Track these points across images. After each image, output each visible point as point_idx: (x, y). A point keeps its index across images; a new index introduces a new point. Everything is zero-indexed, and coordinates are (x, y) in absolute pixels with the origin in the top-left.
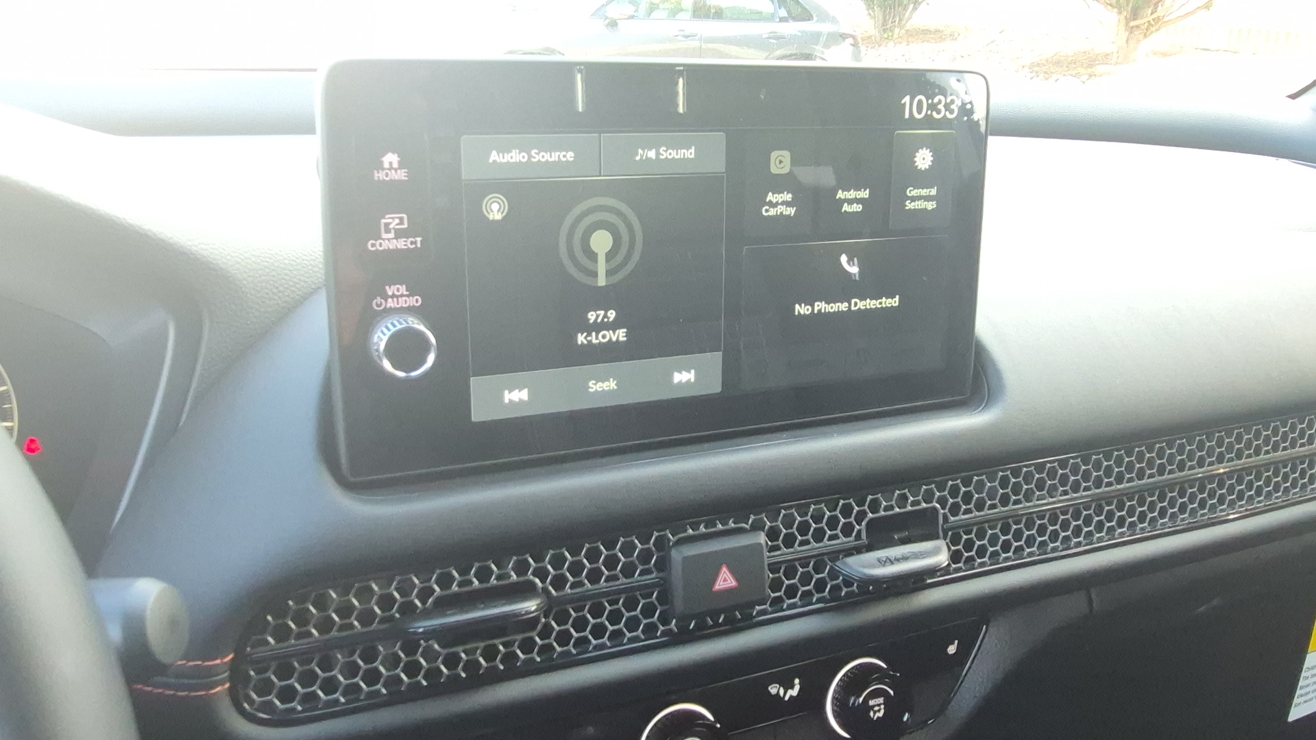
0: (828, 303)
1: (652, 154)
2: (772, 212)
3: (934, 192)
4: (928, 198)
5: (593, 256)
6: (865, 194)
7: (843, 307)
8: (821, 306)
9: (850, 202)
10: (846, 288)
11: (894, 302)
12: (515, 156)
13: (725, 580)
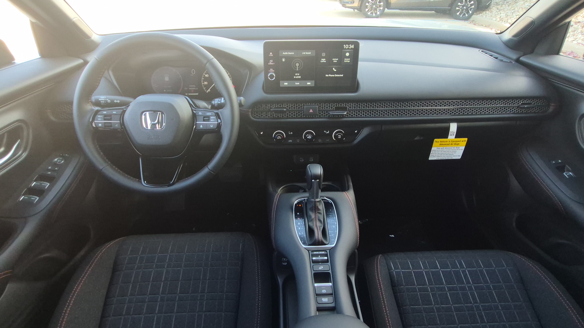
0: (331, 75)
1: (305, 53)
2: (322, 61)
3: (349, 59)
5: (296, 67)
6: (337, 59)
7: (334, 76)
9: (335, 60)
10: (334, 73)
11: (342, 75)
12: (286, 53)
13: (311, 111)
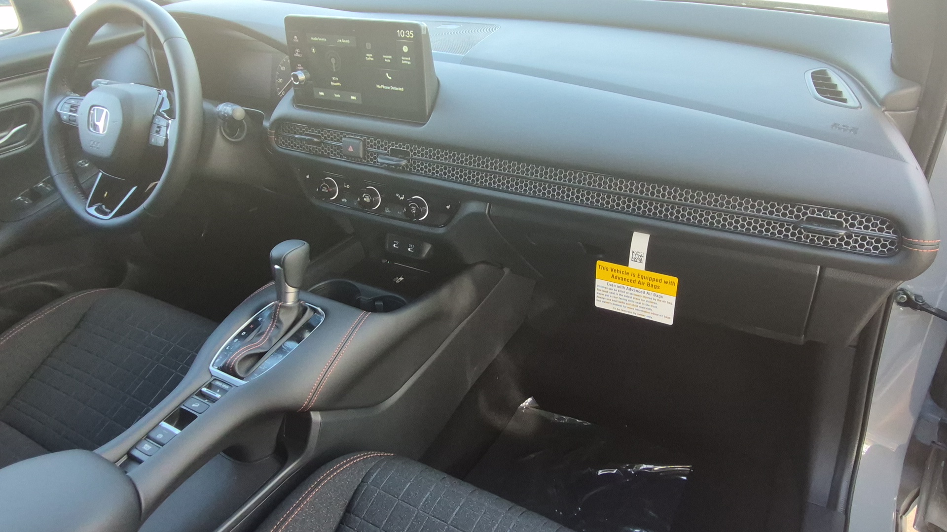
0: (385, 86)
1: (341, 41)
2: (368, 59)
3: (409, 59)
4: (408, 61)
5: (332, 64)
6: (390, 57)
7: (389, 88)
8: (383, 86)
9: (387, 59)
10: (388, 83)
11: (402, 89)
12: (316, 39)
13: (351, 149)
